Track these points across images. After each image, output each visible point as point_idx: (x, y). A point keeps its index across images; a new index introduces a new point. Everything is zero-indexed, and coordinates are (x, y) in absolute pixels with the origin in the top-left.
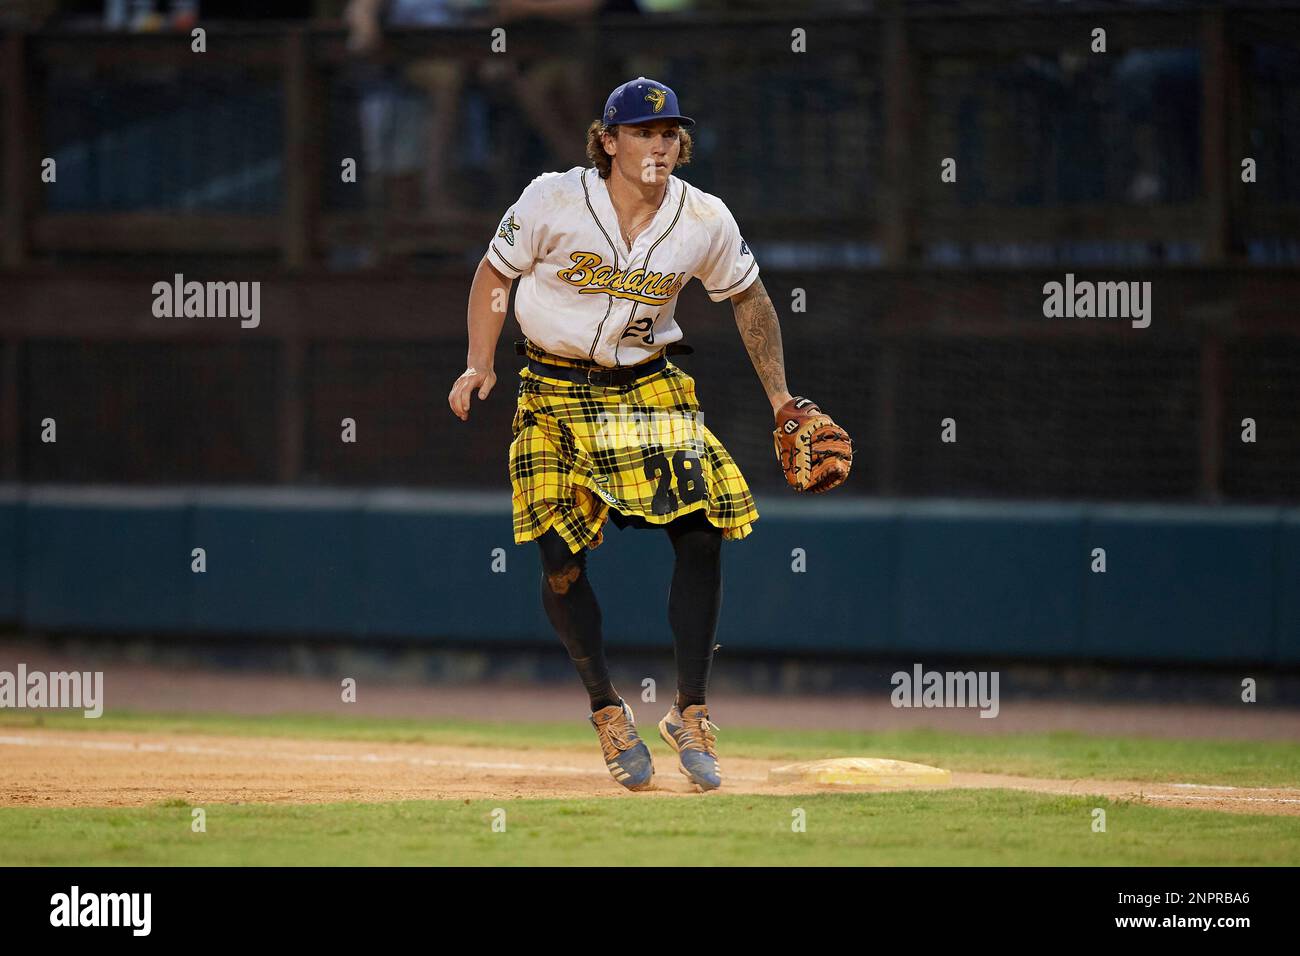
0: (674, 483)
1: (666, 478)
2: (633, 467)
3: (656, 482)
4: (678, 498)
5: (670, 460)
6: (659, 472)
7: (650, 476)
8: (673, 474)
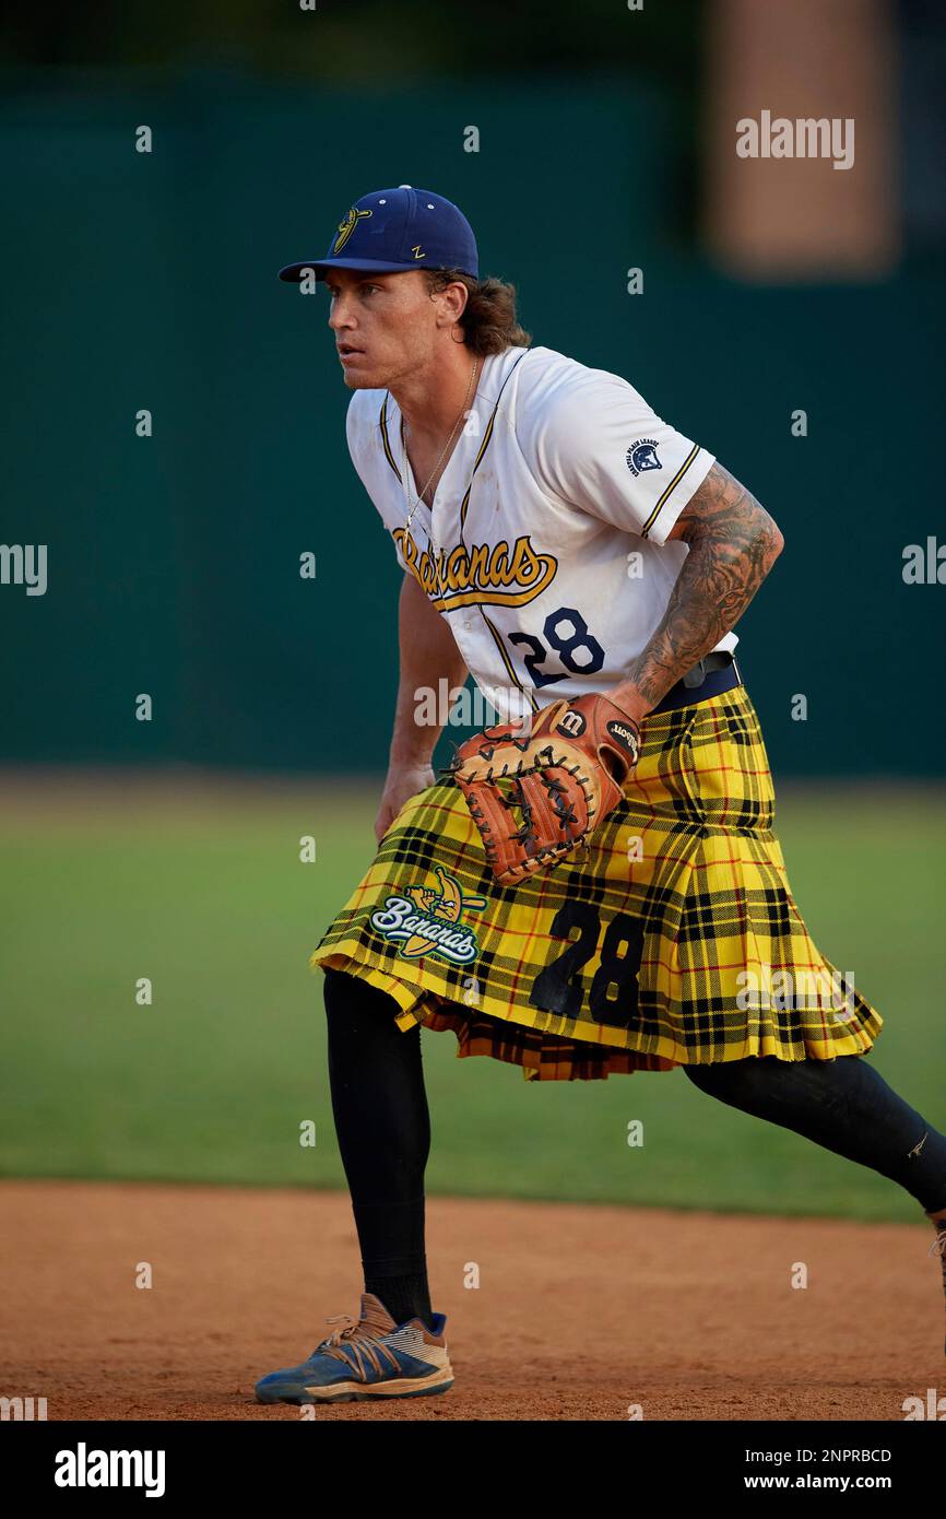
0: (591, 968)
1: (581, 953)
2: (540, 903)
3: (563, 947)
4: (586, 997)
5: (605, 925)
6: (577, 934)
7: (559, 931)
8: (598, 953)
